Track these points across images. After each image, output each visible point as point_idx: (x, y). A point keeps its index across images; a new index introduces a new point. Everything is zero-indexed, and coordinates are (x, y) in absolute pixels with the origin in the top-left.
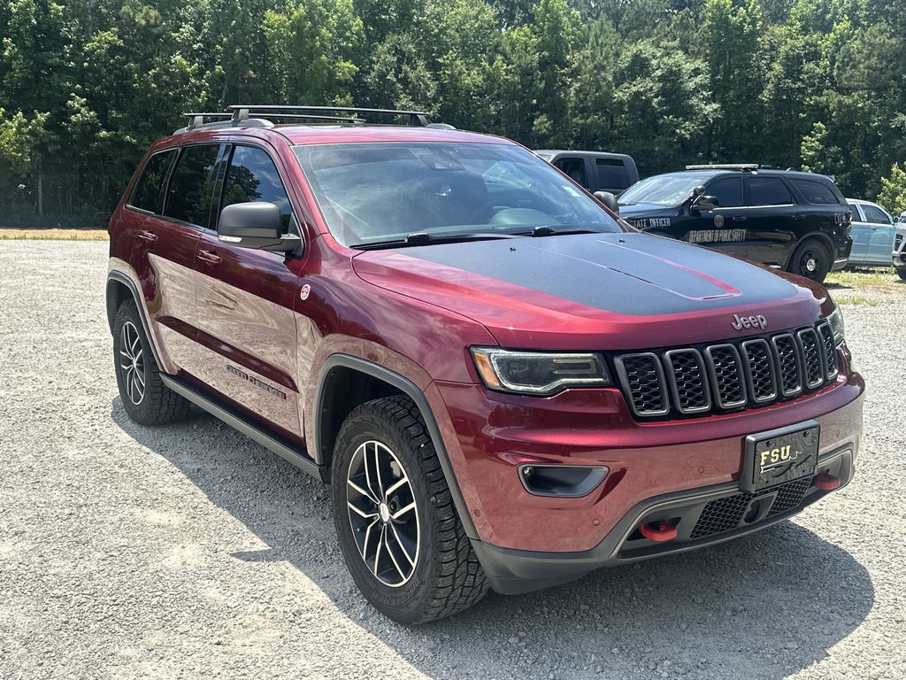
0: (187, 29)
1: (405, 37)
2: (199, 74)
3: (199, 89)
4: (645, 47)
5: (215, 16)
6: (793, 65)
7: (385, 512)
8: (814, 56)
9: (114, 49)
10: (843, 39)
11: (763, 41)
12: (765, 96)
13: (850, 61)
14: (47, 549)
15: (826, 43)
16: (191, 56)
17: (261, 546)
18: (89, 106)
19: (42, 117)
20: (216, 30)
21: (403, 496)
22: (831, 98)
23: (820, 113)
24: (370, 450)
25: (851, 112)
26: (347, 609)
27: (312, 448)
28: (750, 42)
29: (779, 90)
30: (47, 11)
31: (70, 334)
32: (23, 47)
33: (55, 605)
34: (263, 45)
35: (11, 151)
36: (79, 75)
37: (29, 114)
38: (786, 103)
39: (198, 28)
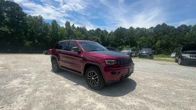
0: (49, 33)
1: (72, 35)
2: (50, 38)
3: (50, 39)
4: (95, 37)
5: (52, 32)
6: (108, 39)
7: (93, 78)
8: (109, 38)
9: (41, 35)
10: (112, 37)
11: (105, 37)
12: (106, 41)
13: (112, 39)
14: (51, 86)
15: (110, 37)
16: (50, 36)
17: (76, 84)
18: (38, 41)
19: (32, 42)
20: (52, 33)
21: (96, 76)
22: (111, 42)
23: (110, 43)
24: (91, 72)
25: (113, 43)
26: (89, 89)
27: (82, 73)
28: (104, 37)
29: (107, 41)
30: (33, 31)
31: (42, 64)
32: (30, 35)
33: (55, 92)
34: (57, 35)
35: (28, 45)
36: (36, 37)
37: (30, 42)
38: (107, 42)
39: (50, 33)
